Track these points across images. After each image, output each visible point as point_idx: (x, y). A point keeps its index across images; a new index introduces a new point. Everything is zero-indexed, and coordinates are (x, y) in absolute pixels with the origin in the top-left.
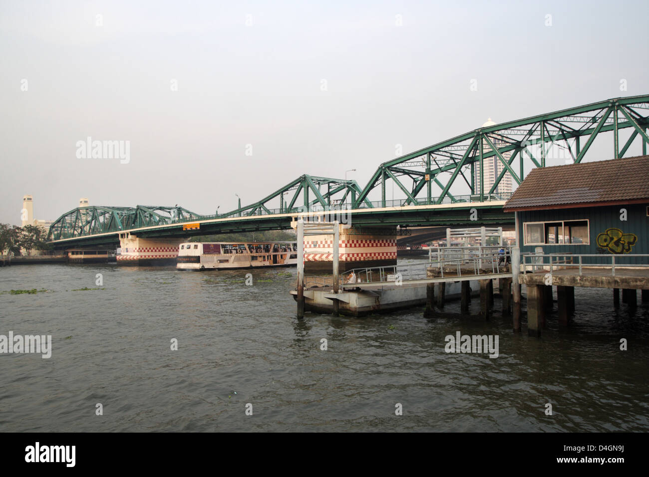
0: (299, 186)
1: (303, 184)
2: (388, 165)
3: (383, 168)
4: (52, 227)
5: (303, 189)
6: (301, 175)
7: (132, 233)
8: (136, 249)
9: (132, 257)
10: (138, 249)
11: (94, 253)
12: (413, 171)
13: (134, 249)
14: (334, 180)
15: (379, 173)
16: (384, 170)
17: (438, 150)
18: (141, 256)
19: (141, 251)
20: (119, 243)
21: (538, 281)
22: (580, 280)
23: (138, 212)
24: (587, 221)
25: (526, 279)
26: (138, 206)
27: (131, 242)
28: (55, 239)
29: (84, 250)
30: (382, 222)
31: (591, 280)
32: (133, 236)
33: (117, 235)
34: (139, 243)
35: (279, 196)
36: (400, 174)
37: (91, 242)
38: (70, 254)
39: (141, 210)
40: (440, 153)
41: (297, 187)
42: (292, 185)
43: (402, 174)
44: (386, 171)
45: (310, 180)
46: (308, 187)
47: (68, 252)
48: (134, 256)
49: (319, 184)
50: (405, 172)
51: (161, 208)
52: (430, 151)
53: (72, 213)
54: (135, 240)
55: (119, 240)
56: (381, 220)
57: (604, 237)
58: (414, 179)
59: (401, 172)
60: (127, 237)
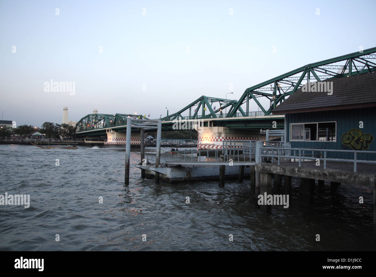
0: (199, 103)
1: (202, 102)
2: (251, 90)
3: (248, 91)
4: (77, 125)
5: (202, 105)
6: (201, 96)
7: (113, 130)
8: (115, 138)
9: (112, 143)
10: (116, 138)
11: (97, 140)
12: (269, 94)
13: (114, 139)
14: (222, 100)
15: (245, 94)
16: (248, 92)
17: (281, 79)
18: (118, 143)
19: (117, 140)
20: (106, 135)
21: (268, 170)
22: (298, 171)
23: (117, 118)
24: (335, 123)
25: (260, 168)
26: (117, 114)
27: (112, 134)
28: (78, 131)
29: (92, 139)
30: (246, 126)
31: (306, 172)
32: (113, 131)
33: (105, 130)
34: (117, 135)
35: (189, 109)
36: (260, 96)
37: (94, 134)
38: (85, 140)
39: (118, 116)
40: (282, 82)
41: (198, 104)
42: (196, 102)
43: (262, 96)
44: (250, 93)
45: (206, 99)
46: (205, 103)
47: (84, 140)
48: (114, 143)
49: (212, 102)
50: (264, 95)
51: (130, 115)
52: (277, 80)
53: (86, 117)
54: (115, 133)
55: (106, 133)
56: (245, 124)
57: (347, 136)
58: (270, 99)
59: (261, 94)
60: (110, 132)
